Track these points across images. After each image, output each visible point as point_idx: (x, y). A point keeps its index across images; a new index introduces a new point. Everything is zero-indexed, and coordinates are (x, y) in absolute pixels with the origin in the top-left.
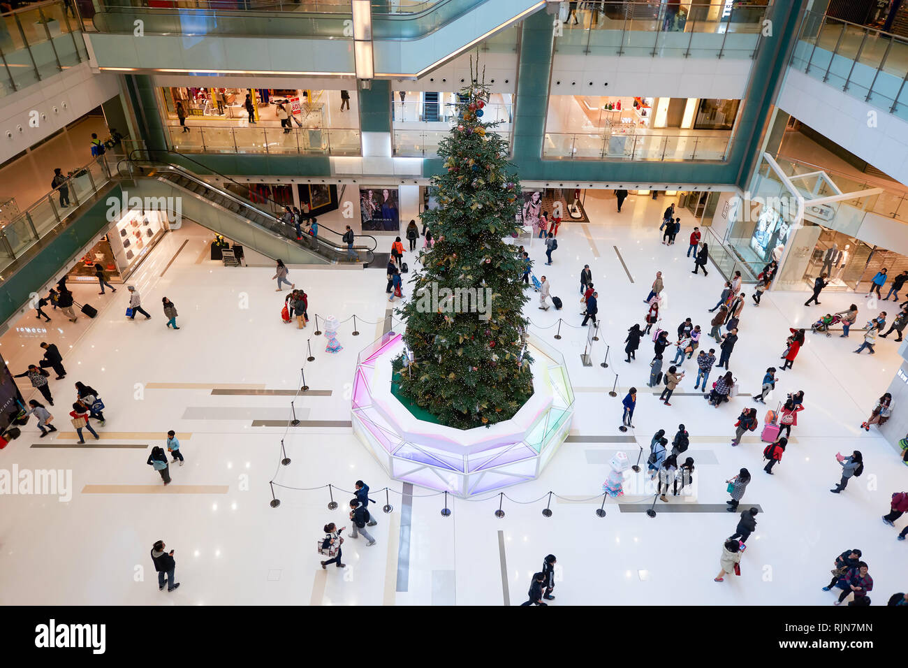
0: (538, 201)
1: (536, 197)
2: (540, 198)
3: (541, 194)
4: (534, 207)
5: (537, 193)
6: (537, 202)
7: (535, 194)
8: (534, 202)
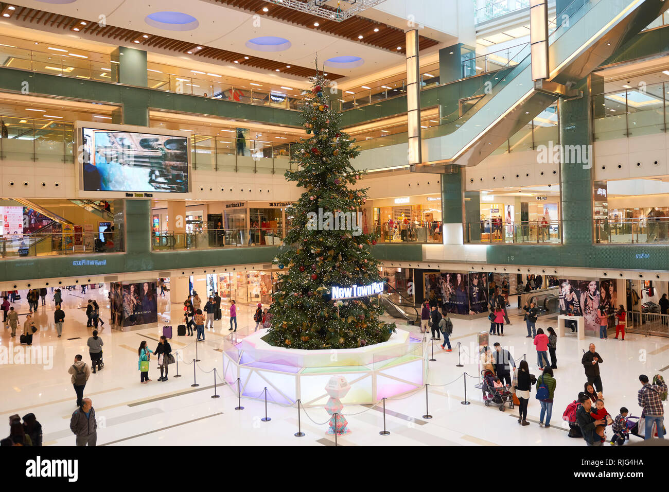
0: (596, 291)
1: (592, 287)
2: (597, 289)
3: (597, 283)
4: (592, 299)
5: (593, 283)
6: (594, 294)
7: (591, 283)
8: (592, 293)
